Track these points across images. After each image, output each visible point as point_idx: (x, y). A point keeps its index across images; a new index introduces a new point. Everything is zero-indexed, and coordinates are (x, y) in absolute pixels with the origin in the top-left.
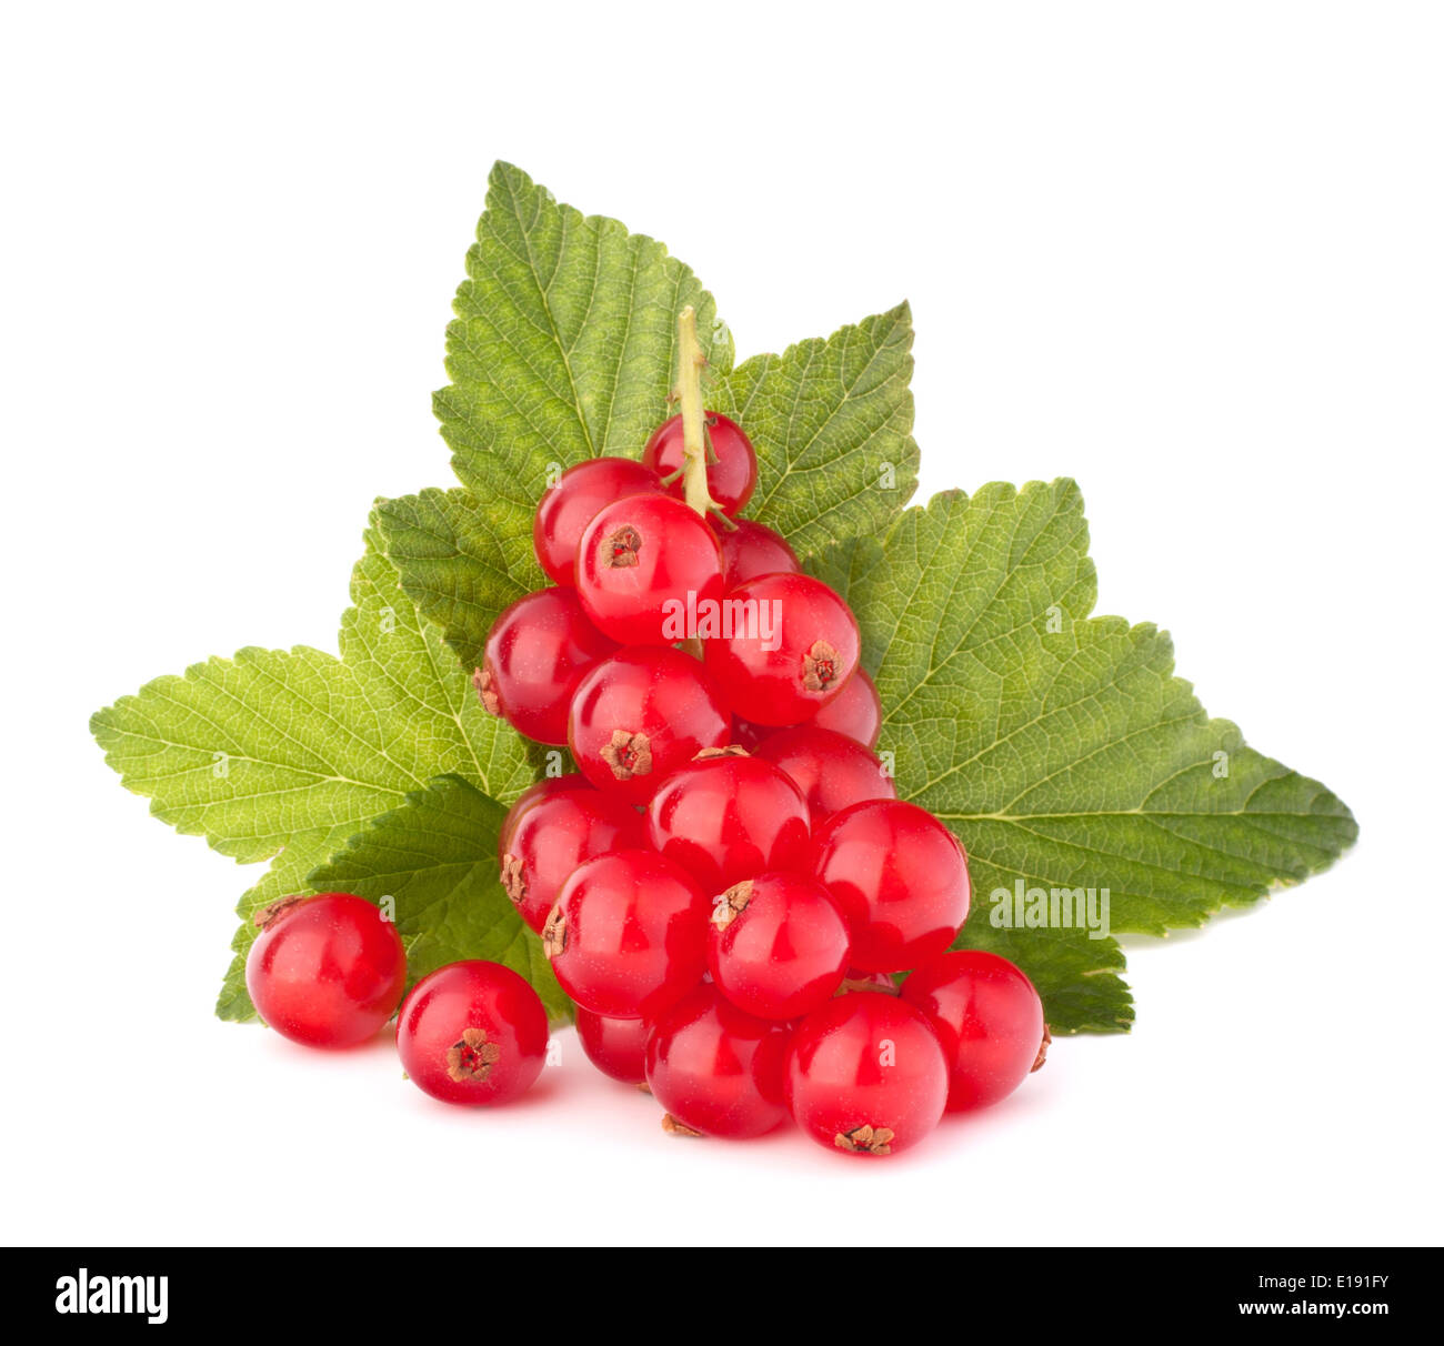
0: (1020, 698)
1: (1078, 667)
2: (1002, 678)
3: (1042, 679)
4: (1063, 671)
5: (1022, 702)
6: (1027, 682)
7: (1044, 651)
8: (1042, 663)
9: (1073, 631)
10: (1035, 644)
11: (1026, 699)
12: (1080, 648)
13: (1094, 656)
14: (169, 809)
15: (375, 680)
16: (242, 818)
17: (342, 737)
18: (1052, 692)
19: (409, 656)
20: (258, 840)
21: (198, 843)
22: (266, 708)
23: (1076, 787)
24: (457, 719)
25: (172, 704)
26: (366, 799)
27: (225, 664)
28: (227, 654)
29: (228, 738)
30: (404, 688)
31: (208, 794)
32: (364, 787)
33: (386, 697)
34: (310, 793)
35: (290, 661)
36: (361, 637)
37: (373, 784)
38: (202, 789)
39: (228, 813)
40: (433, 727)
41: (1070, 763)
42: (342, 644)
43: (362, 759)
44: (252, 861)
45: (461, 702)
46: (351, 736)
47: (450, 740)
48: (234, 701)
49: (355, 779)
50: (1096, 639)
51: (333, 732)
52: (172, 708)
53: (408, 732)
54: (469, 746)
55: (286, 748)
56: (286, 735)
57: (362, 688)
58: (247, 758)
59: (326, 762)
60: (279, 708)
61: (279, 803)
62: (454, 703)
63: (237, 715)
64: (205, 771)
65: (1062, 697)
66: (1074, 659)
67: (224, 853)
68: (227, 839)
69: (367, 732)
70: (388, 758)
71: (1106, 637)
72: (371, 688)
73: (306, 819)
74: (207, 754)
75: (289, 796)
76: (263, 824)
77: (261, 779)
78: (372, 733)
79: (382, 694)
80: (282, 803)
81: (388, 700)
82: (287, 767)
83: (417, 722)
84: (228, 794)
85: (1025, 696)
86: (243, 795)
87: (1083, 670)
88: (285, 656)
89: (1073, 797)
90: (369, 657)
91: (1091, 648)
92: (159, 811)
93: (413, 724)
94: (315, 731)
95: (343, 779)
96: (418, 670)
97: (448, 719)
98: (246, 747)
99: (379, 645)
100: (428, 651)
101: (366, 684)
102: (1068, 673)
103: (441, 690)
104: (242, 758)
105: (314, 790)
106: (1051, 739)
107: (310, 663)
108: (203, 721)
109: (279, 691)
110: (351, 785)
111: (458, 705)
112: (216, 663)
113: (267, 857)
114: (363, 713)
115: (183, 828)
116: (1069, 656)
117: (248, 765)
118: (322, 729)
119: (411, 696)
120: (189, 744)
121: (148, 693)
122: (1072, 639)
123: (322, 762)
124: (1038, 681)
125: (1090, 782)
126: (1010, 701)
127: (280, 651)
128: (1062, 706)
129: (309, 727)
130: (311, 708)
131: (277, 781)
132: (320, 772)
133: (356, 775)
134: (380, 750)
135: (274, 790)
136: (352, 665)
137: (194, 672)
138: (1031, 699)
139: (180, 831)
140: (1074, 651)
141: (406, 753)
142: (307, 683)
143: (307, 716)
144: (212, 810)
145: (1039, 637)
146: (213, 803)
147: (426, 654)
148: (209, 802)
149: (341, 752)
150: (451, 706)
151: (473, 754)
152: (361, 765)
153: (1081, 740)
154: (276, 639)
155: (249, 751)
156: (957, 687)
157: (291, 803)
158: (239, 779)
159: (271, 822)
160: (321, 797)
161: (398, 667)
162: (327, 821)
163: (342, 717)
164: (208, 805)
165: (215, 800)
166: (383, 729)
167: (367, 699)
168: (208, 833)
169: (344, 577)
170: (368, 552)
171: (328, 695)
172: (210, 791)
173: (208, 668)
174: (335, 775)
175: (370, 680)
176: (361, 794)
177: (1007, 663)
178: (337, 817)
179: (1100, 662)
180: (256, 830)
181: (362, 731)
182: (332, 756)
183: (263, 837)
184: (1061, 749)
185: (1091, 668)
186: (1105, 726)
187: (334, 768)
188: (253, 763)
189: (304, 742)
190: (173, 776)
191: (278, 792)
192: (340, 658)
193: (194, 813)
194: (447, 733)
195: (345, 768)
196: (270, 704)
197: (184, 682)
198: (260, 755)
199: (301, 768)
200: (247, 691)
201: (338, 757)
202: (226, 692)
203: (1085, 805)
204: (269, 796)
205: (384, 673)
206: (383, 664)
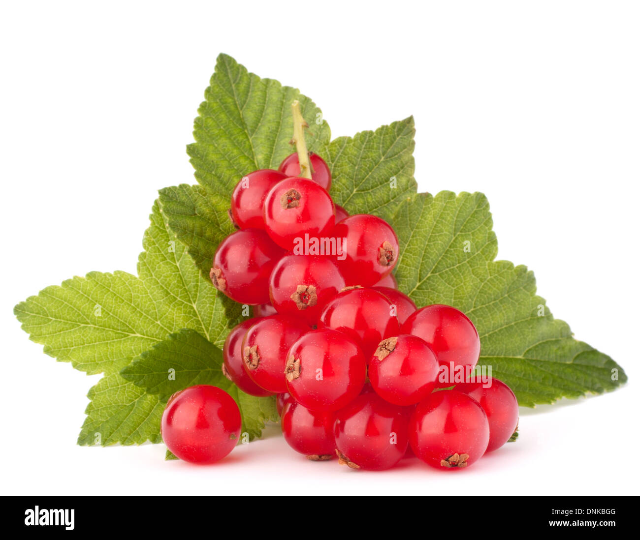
0: (462, 299)
1: (490, 285)
2: (454, 289)
3: (473, 290)
4: (483, 287)
5: (463, 301)
6: (466, 291)
7: (473, 276)
8: (472, 282)
9: (487, 267)
10: (468, 272)
11: (465, 299)
12: (491, 276)
13: (497, 280)
14: (53, 350)
15: (155, 286)
16: (89, 353)
17: (138, 315)
18: (477, 298)
19: (171, 275)
20: (97, 364)
21: (68, 365)
22: (101, 300)
23: (491, 344)
24: (195, 306)
25: (55, 299)
26: (150, 344)
27: (82, 280)
28: (83, 275)
29: (83, 315)
30: (169, 291)
31: (72, 343)
32: (149, 339)
33: (160, 295)
34: (123, 342)
35: (113, 278)
36: (148, 266)
37: (154, 337)
38: (69, 340)
39: (82, 351)
40: (183, 309)
41: (488, 333)
42: (139, 269)
43: (148, 325)
44: (95, 374)
45: (196, 298)
46: (142, 314)
47: (191, 315)
48: (86, 297)
49: (144, 335)
50: (498, 271)
51: (134, 312)
52: (55, 301)
53: (171, 312)
54: (200, 319)
55: (110, 320)
56: (111, 314)
57: (148, 291)
58: (92, 325)
59: (130, 327)
60: (108, 300)
61: (107, 346)
62: (193, 298)
63: (87, 304)
64: (71, 332)
65: (483, 300)
66: (488, 281)
67: (80, 370)
68: (82, 363)
69: (150, 312)
70: (161, 325)
71: (503, 271)
72: (152, 290)
73: (121, 354)
74: (71, 324)
75: (112, 343)
76: (99, 356)
77: (98, 335)
78: (153, 313)
79: (158, 293)
80: (109, 347)
81: (161, 296)
82: (111, 329)
83: (175, 307)
84: (82, 343)
85: (465, 298)
86: (90, 343)
87: (492, 287)
88: (110, 275)
89: (490, 348)
90: (152, 276)
91: (496, 277)
92: (48, 351)
93: (173, 307)
94: (125, 312)
95: (139, 335)
96: (176, 282)
97: (190, 306)
98: (91, 319)
99: (157, 269)
100: (180, 273)
101: (151, 289)
102: (485, 288)
103: (187, 292)
104: (89, 325)
105: (124, 340)
106: (478, 320)
107: (123, 279)
108: (70, 307)
109: (108, 292)
110: (142, 338)
111: (195, 299)
112: (77, 279)
113: (102, 371)
114: (149, 303)
115: (60, 359)
116: (485, 279)
117: (92, 329)
118: (128, 311)
119: (172, 294)
120: (63, 319)
121: (43, 294)
122: (486, 271)
123: (128, 327)
124: (471, 291)
125: (497, 342)
126: (458, 300)
127: (108, 273)
128: (483, 304)
129: (122, 309)
130: (123, 301)
131: (106, 336)
132: (127, 332)
133: (145, 334)
134: (157, 321)
135: (104, 340)
136: (143, 280)
137: (66, 283)
138: (468, 300)
139: (58, 360)
140: (487, 277)
141: (169, 323)
142: (121, 288)
143: (122, 305)
144: (74, 350)
145: (470, 269)
146: (74, 347)
147: (179, 274)
148: (73, 346)
149: (138, 322)
150: (191, 299)
151: (202, 323)
152: (147, 328)
153: (492, 322)
154: (107, 267)
155: (93, 321)
156: (432, 291)
157: (113, 347)
158: (87, 335)
159: (104, 355)
160: (128, 343)
161: (166, 280)
162: (131, 354)
163: (138, 305)
164: (72, 348)
165: (75, 345)
166: (159, 311)
167: (151, 296)
168: (72, 361)
169: (140, 237)
170: (151, 225)
171: (131, 294)
172: (73, 341)
173: (73, 281)
174: (135, 333)
175: (152, 286)
176: (147, 342)
177: (456, 281)
178: (136, 353)
179: (500, 283)
180: (96, 359)
181: (149, 312)
182: (133, 324)
183: (100, 362)
184: (483, 325)
185: (497, 286)
186: (504, 316)
187: (134, 330)
188: (95, 328)
189: (119, 317)
190: (55, 334)
191: (106, 341)
192: (137, 275)
193: (65, 352)
194: (190, 312)
195: (140, 330)
196: (103, 298)
197: (61, 289)
198: (98, 323)
199: (118, 330)
200: (92, 292)
201: (136, 324)
202: (81, 293)
203: (495, 352)
204: (103, 343)
205: (158, 283)
206: (159, 279)
